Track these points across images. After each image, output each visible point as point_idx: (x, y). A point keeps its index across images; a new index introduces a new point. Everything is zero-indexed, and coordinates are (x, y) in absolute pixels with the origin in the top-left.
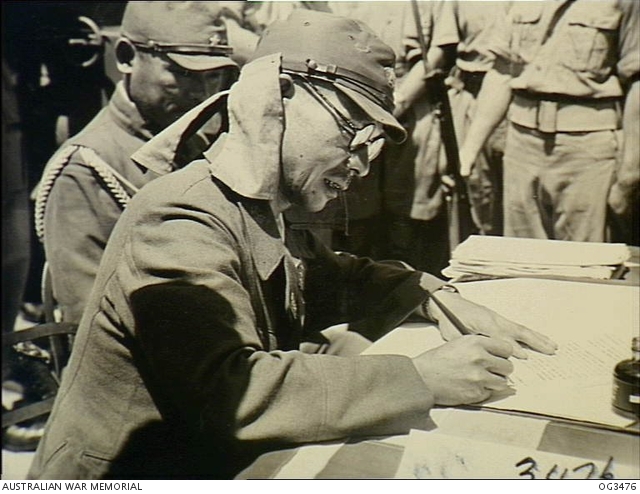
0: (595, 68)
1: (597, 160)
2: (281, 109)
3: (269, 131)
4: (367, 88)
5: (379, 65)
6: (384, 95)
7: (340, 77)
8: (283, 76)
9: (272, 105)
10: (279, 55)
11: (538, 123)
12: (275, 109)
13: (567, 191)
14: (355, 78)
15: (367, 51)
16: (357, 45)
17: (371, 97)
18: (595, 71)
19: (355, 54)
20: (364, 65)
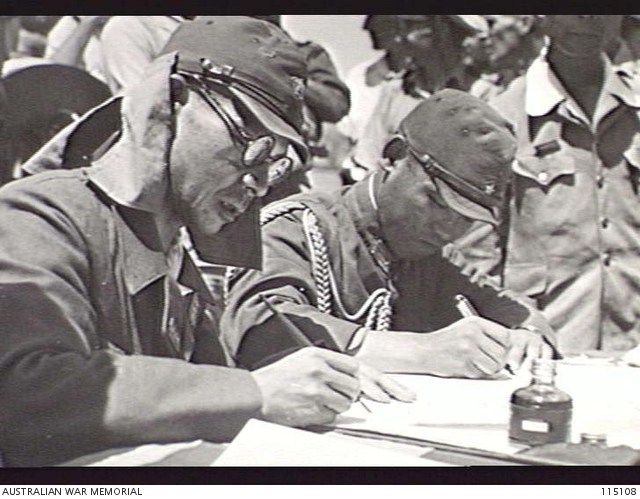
2: (169, 112)
3: (154, 136)
4: (266, 96)
5: (284, 73)
6: (286, 106)
7: (235, 80)
8: (174, 76)
9: (161, 107)
10: (174, 53)
12: (163, 111)
14: (253, 83)
15: (271, 56)
16: (261, 48)
17: (270, 106)
19: (256, 58)
20: (265, 70)
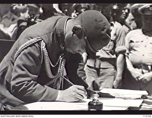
0: (111, 50)
1: (110, 76)
11: (95, 65)
13: (102, 84)
18: (111, 51)
